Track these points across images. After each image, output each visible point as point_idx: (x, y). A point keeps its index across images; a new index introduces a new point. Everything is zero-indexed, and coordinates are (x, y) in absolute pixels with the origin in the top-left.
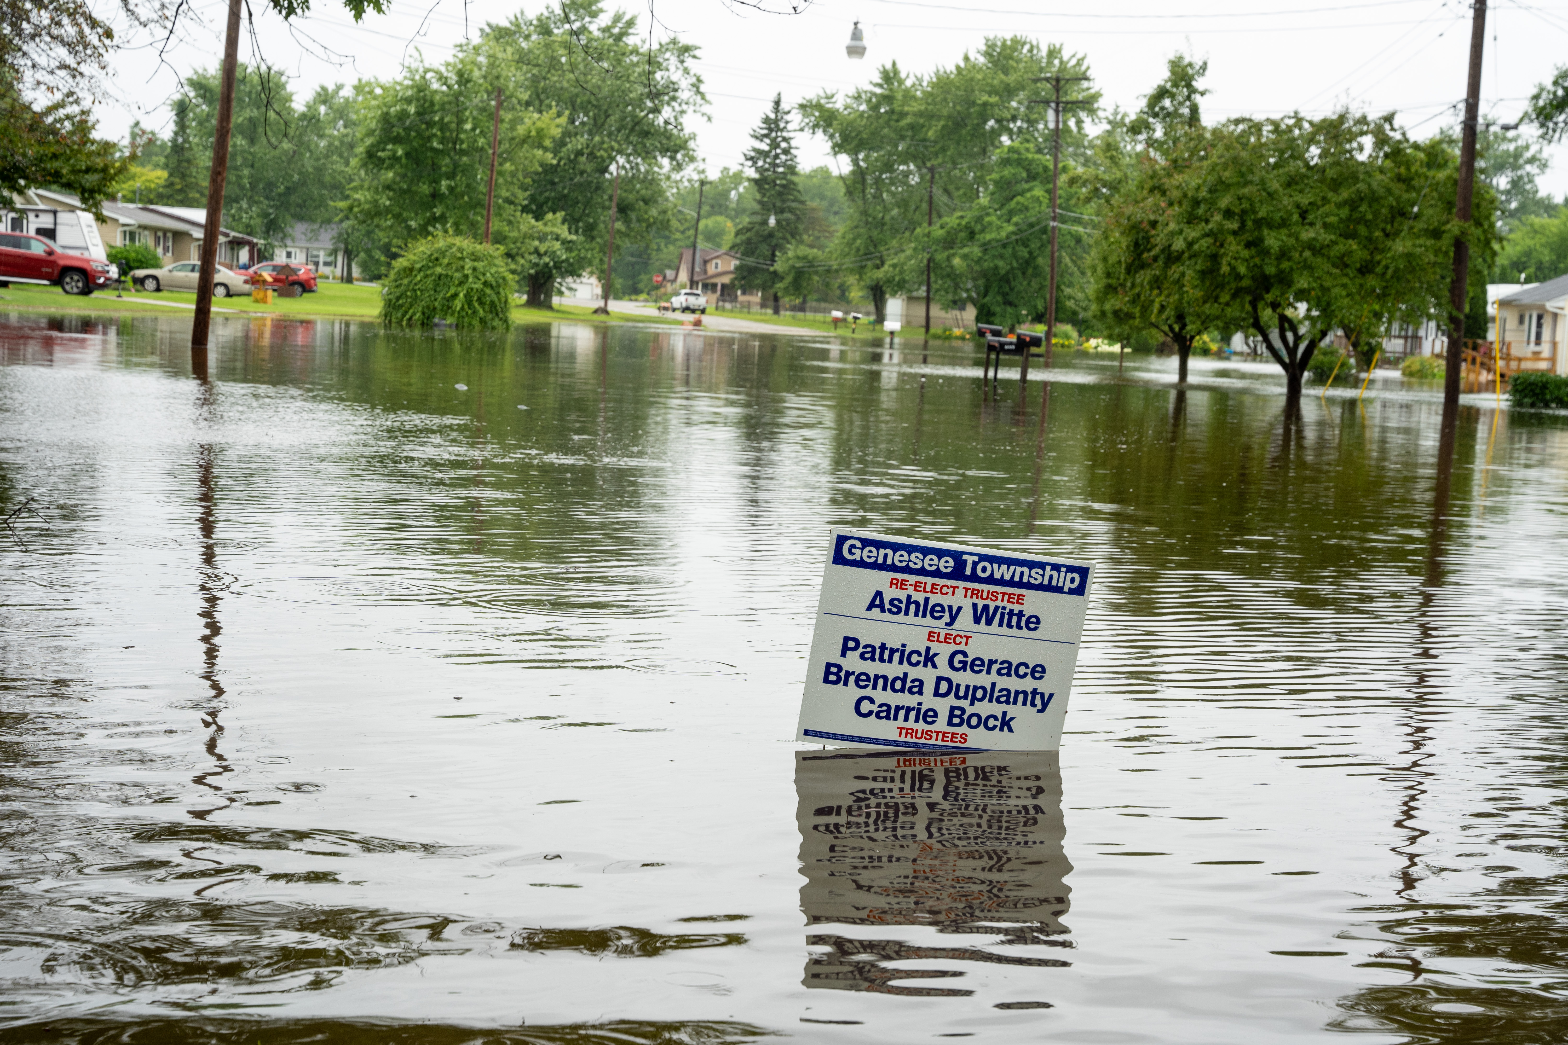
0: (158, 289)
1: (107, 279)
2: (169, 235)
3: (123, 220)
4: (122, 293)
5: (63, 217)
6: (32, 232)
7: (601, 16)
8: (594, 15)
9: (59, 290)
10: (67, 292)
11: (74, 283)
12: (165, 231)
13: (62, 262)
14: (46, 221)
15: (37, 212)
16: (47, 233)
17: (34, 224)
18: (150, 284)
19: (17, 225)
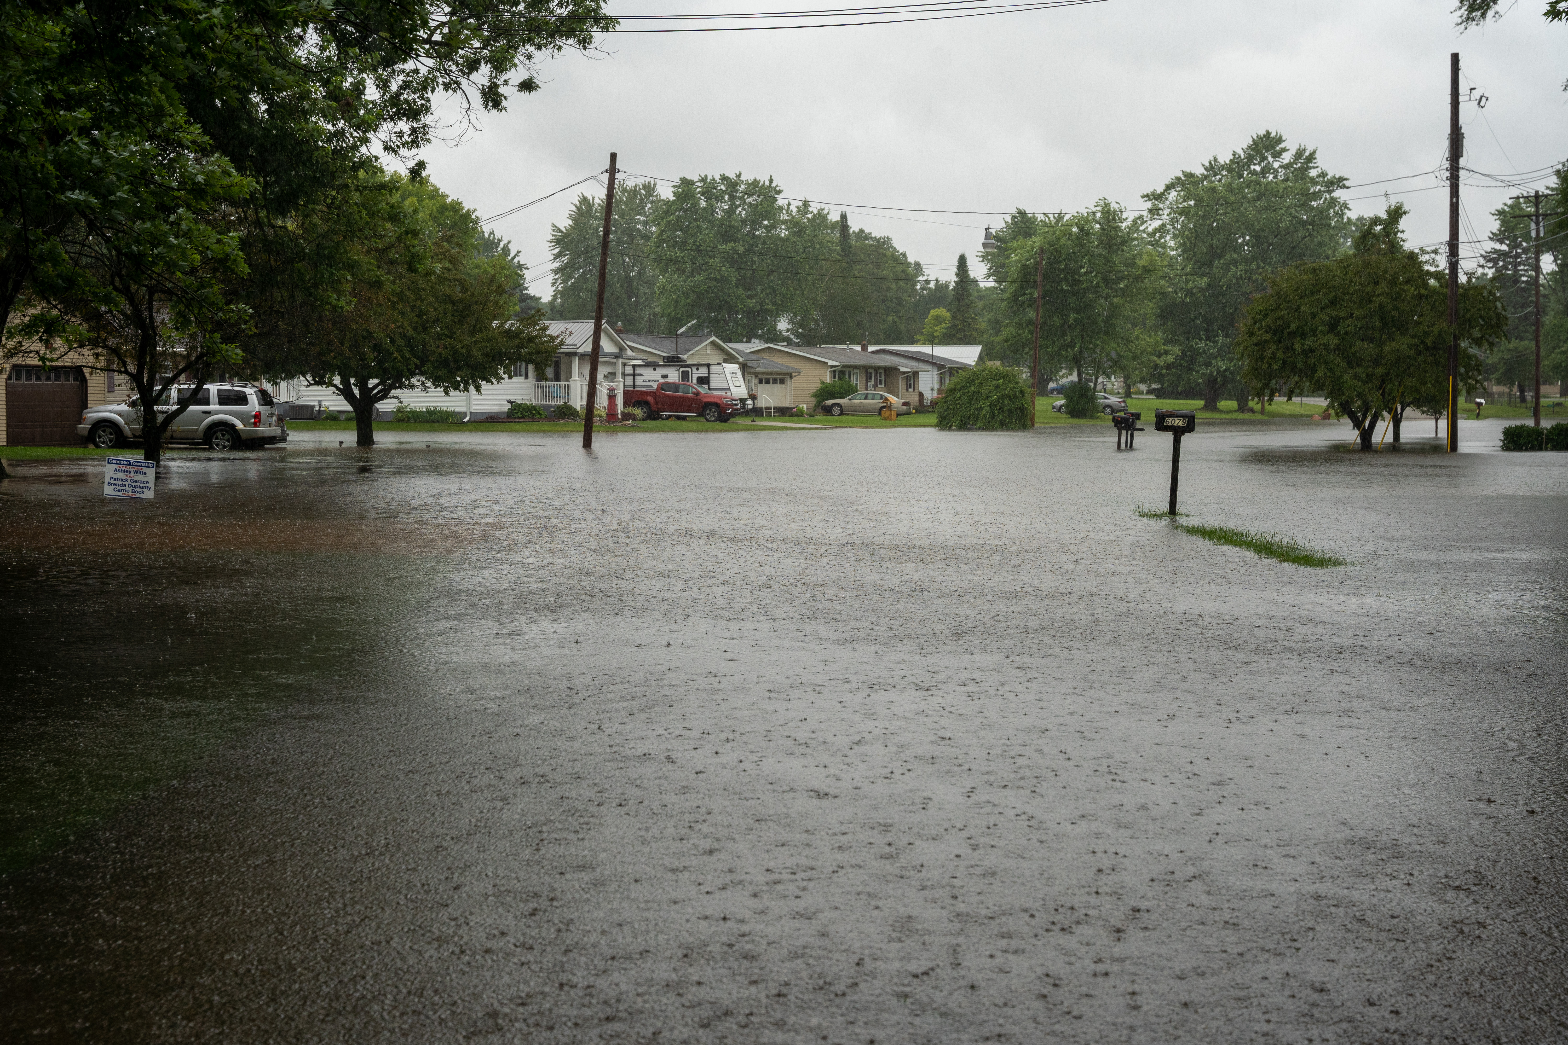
0: (841, 414)
1: (734, 410)
2: (882, 371)
3: (831, 363)
4: (756, 419)
5: (714, 369)
6: (695, 381)
7: (1284, 155)
8: (1277, 155)
9: (702, 419)
10: (707, 420)
11: (712, 414)
12: (877, 369)
13: (706, 400)
14: (703, 372)
15: (698, 366)
16: (704, 381)
17: (695, 374)
18: (836, 410)
19: (685, 376)
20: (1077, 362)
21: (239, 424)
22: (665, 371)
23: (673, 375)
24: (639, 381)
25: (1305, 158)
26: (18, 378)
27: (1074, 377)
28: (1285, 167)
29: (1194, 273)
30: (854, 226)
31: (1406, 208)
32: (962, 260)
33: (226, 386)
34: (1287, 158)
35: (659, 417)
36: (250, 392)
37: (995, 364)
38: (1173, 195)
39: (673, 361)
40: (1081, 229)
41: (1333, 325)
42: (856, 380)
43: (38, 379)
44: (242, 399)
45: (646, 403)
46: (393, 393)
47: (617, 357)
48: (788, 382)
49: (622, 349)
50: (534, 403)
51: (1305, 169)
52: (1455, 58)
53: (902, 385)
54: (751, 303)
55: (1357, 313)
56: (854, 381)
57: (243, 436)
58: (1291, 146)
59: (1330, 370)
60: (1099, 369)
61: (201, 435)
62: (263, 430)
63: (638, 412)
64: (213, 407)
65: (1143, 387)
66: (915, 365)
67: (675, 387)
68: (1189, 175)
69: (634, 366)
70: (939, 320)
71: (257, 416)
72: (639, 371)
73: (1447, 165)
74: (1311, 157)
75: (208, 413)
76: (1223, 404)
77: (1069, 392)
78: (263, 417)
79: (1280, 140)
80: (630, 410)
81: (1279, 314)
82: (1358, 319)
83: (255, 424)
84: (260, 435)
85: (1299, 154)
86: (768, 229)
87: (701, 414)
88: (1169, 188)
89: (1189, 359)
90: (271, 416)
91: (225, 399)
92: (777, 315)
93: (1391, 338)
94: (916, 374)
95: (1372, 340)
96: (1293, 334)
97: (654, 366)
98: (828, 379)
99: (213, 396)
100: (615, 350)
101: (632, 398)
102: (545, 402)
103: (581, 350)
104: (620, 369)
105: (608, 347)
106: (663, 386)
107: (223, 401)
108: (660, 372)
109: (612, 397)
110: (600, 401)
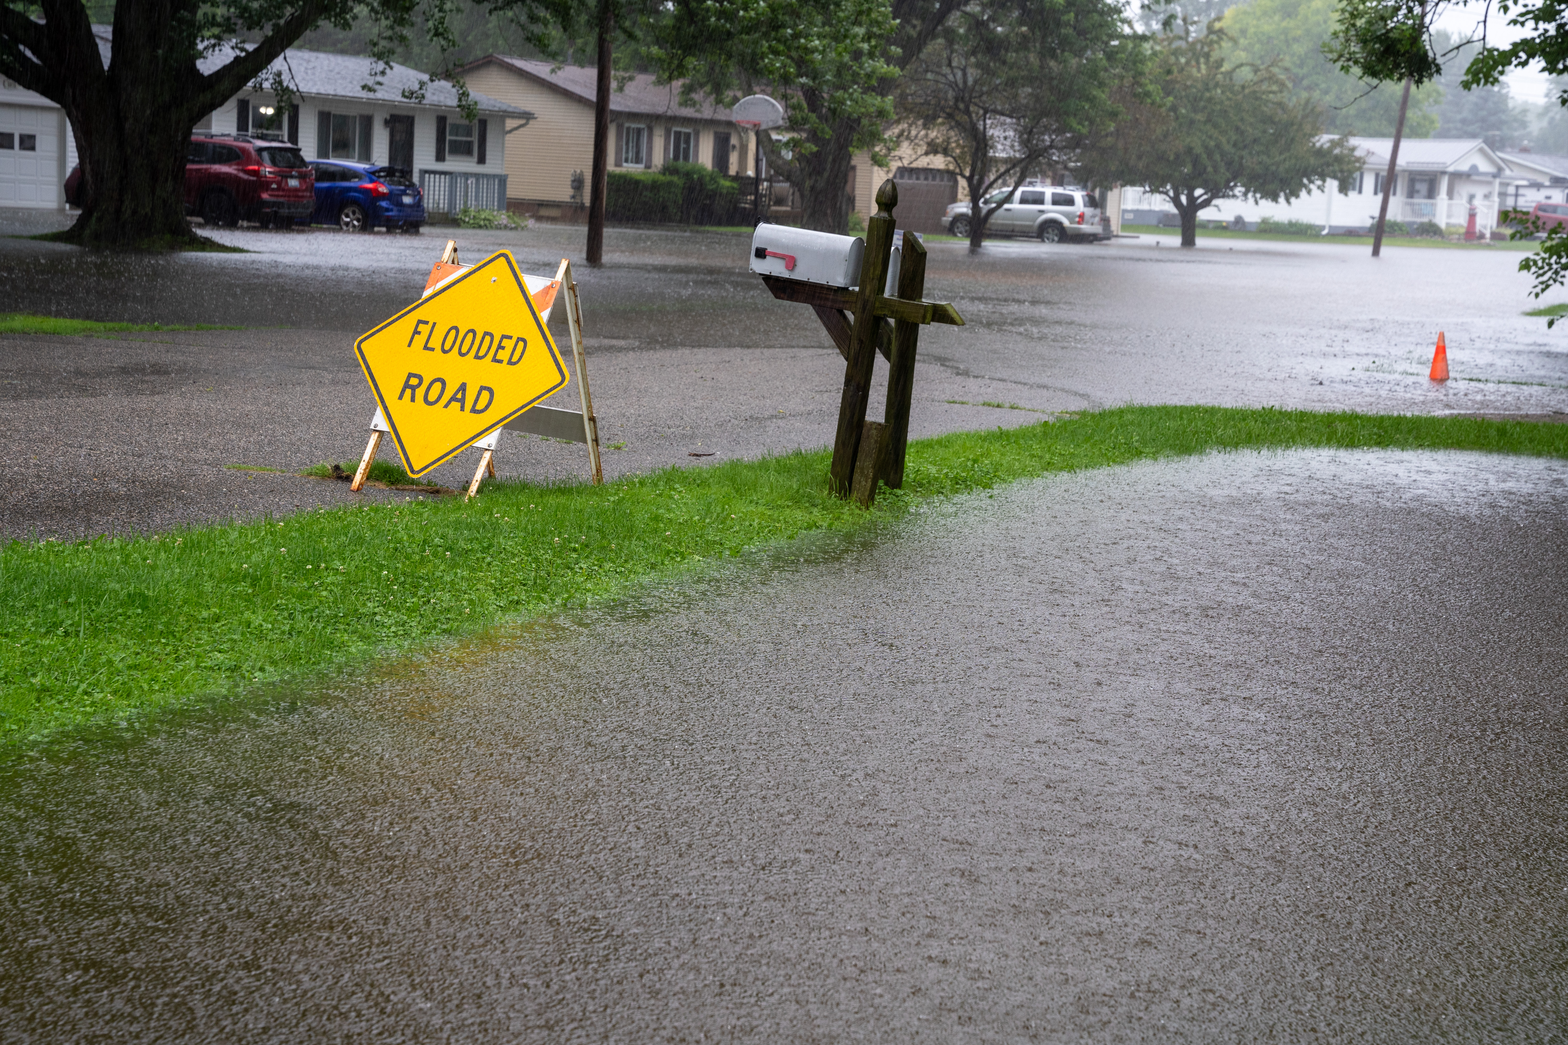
21: (1066, 223)
22: (1548, 192)
23: (1558, 197)
24: (1520, 201)
26: (902, 177)
33: (1059, 190)
36: (1078, 196)
39: (1562, 181)
43: (918, 179)
44: (1070, 201)
46: (1215, 202)
47: (1495, 176)
49: (1500, 170)
50: (1400, 219)
57: (1069, 232)
61: (1035, 228)
62: (1085, 228)
63: (1509, 231)
64: (1048, 206)
67: (1558, 208)
69: (1517, 187)
71: (1082, 216)
72: (1521, 191)
75: (1042, 212)
78: (1086, 217)
80: (1502, 229)
83: (1079, 223)
84: (1082, 232)
90: (1094, 216)
91: (1057, 200)
97: (1538, 186)
99: (1048, 197)
100: (1491, 169)
101: (1505, 217)
102: (1409, 219)
103: (1451, 169)
104: (1497, 188)
105: (1484, 167)
106: (1540, 207)
107: (1055, 202)
108: (1544, 193)
109: (1472, 216)
110: (1462, 220)
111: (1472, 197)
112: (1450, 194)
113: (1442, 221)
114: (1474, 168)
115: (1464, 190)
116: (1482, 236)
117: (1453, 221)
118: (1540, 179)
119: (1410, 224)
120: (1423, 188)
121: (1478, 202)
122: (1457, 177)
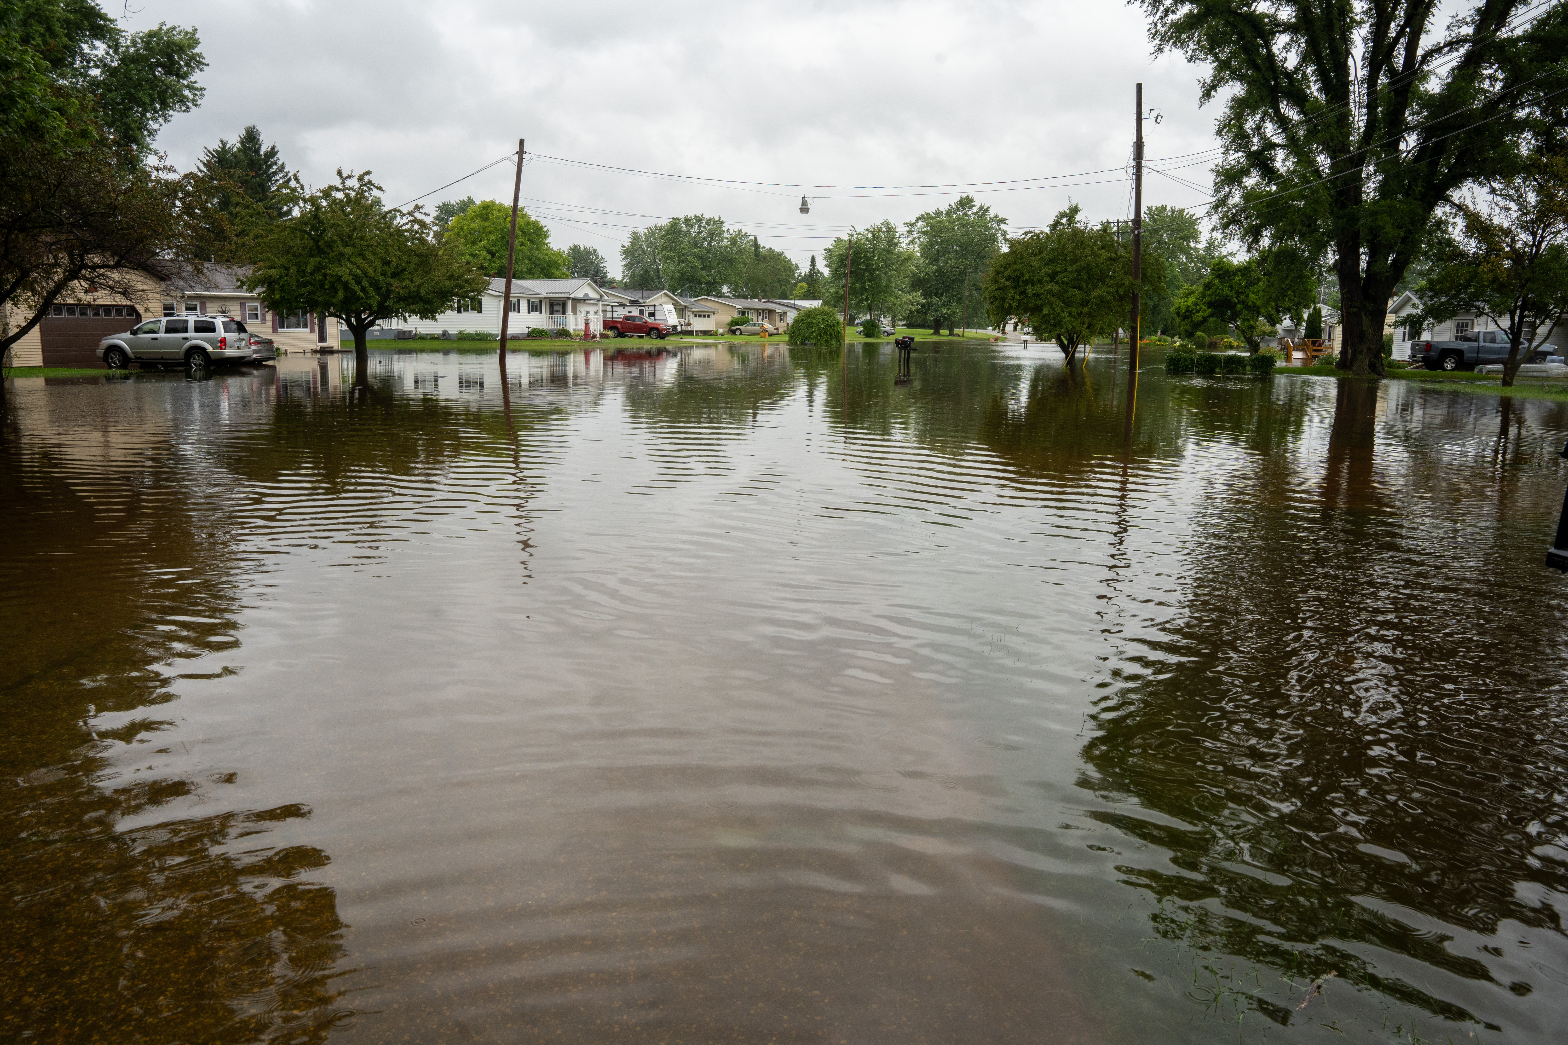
0: (740, 334)
1: (668, 332)
2: (767, 312)
3: (741, 308)
4: (683, 337)
5: (661, 308)
6: (646, 315)
8: (971, 208)
9: (649, 337)
10: (651, 338)
11: (654, 334)
12: (763, 310)
13: (652, 326)
14: (651, 310)
15: (649, 306)
16: (652, 315)
17: (647, 311)
18: (738, 332)
19: (641, 312)
20: (870, 308)
21: (209, 348)
22: (630, 309)
23: (635, 311)
24: (615, 315)
25: (984, 210)
27: (868, 317)
28: (974, 214)
29: (929, 264)
30: (761, 242)
31: (1080, 207)
32: (813, 259)
33: (201, 318)
34: (975, 209)
35: (624, 336)
36: (219, 322)
37: (826, 308)
38: (920, 223)
39: (634, 303)
40: (874, 235)
41: (1053, 277)
42: (752, 316)
44: (211, 328)
45: (617, 328)
47: (599, 301)
48: (712, 316)
49: (601, 296)
50: (545, 328)
51: (984, 214)
52: (1139, 87)
53: (777, 319)
54: (709, 279)
55: (1069, 268)
56: (750, 316)
57: (213, 357)
58: (977, 204)
59: (1053, 309)
60: (882, 312)
61: (182, 355)
62: (228, 352)
63: (610, 333)
64: (191, 334)
65: (900, 323)
66: (785, 309)
67: (634, 318)
68: (928, 214)
69: (612, 307)
70: (802, 287)
71: (223, 341)
72: (614, 309)
73: (1133, 163)
74: (987, 210)
75: (186, 340)
76: (942, 332)
77: (864, 324)
78: (227, 341)
79: (972, 201)
80: (606, 332)
81: (1016, 267)
82: (1071, 273)
83: (223, 349)
84: (227, 359)
85: (981, 208)
86: (719, 241)
87: (648, 334)
88: (918, 219)
89: (925, 308)
91: (200, 328)
92: (722, 284)
93: (1095, 287)
94: (785, 313)
95: (1080, 288)
96: (1026, 282)
97: (622, 305)
98: (736, 315)
99: (191, 325)
100: (597, 296)
101: (608, 325)
102: (552, 327)
103: (572, 296)
104: (601, 308)
105: (593, 295)
106: (627, 318)
107: (198, 330)
108: (628, 309)
109: (587, 324)
110: (581, 327)
111: (588, 313)
112: (574, 312)
113: (571, 328)
114: (586, 295)
115: (582, 309)
116: (594, 336)
117: (578, 327)
118: (624, 302)
119: (552, 331)
120: (559, 308)
121: (591, 316)
122: (576, 301)
